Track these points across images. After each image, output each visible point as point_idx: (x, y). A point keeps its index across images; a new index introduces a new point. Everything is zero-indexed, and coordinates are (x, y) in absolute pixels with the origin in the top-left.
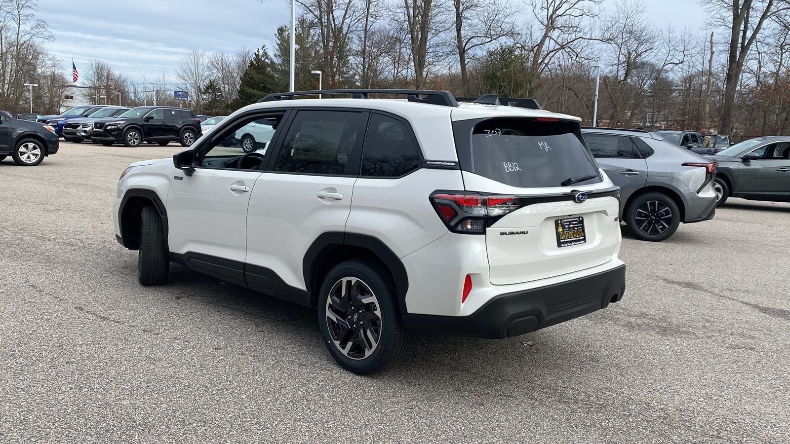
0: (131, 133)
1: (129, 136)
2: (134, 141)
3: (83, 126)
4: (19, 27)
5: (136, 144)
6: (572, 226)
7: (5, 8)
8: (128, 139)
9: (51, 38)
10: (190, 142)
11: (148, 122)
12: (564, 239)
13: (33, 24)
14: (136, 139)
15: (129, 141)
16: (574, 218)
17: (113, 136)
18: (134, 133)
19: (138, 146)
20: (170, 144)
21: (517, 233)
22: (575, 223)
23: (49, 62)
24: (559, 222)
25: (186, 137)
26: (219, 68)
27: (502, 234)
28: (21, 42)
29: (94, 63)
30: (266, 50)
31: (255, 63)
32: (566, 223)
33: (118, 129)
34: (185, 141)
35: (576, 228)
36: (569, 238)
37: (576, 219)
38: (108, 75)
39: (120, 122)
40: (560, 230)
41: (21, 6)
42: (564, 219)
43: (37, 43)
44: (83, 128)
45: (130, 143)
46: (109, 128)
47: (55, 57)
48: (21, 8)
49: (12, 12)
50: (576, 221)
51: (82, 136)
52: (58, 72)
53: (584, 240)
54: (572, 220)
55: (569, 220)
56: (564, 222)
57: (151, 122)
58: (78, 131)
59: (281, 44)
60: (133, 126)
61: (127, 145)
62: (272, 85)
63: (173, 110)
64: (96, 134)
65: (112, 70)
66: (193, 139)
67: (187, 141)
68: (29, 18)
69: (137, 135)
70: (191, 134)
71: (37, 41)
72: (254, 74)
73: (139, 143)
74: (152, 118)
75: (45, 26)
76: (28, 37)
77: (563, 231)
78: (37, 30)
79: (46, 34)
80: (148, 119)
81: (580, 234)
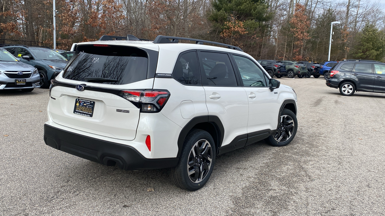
6: (85, 105)
12: (78, 110)
16: (87, 101)
22: (88, 103)
24: (78, 100)
32: (82, 102)
35: (87, 107)
36: (81, 111)
37: (88, 102)
40: (78, 104)
42: (80, 99)
50: (89, 103)
53: (91, 116)
54: (86, 101)
55: (85, 101)
56: (81, 101)
77: (79, 106)
81: (89, 111)
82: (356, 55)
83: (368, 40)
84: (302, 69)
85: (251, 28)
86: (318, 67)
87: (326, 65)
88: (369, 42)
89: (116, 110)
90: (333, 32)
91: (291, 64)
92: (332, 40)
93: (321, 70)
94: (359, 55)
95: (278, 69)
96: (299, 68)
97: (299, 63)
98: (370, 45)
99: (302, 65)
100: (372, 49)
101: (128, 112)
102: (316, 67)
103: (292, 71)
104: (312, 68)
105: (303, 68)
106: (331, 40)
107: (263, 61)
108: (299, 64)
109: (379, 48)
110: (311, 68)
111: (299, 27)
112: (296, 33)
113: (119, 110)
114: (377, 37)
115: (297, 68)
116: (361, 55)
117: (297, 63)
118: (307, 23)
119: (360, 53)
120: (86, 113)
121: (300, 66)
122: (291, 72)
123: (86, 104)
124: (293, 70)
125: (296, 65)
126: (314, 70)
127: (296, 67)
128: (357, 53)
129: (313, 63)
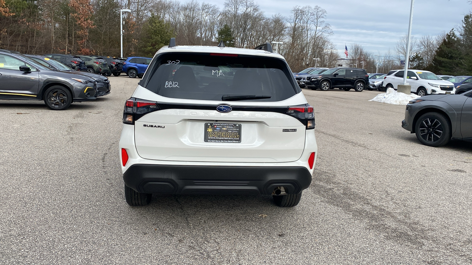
0: (324, 83)
1: (323, 85)
2: (326, 88)
3: (304, 79)
4: (316, 28)
5: (327, 89)
7: (311, 19)
8: (323, 86)
9: (332, 33)
10: (361, 89)
11: (336, 77)
12: (214, 137)
13: (324, 25)
14: (327, 86)
15: (323, 87)
16: (228, 124)
17: (314, 84)
18: (326, 83)
19: (327, 90)
20: (351, 90)
21: (155, 126)
22: (229, 127)
23: (329, 46)
24: (209, 124)
25: (358, 86)
26: (425, 45)
27: (145, 125)
28: (317, 36)
29: (354, 45)
30: (454, 32)
31: (447, 40)
32: (217, 126)
33: (317, 81)
34: (357, 88)
35: (229, 131)
36: (219, 137)
38: (361, 53)
39: (319, 77)
40: (210, 130)
41: (318, 17)
42: (214, 123)
43: (325, 36)
44: (303, 80)
45: (323, 88)
46: (313, 80)
47: (333, 43)
48: (318, 18)
49: (314, 20)
51: (303, 84)
52: (334, 51)
53: (239, 140)
54: (225, 124)
57: (337, 77)
58: (301, 82)
59: (466, 27)
60: (326, 79)
61: (322, 90)
62: (456, 54)
63: (352, 70)
64: (307, 83)
65: (364, 49)
66: (363, 87)
67: (359, 88)
68: (322, 23)
69: (328, 84)
70: (361, 84)
71: (325, 35)
72: (445, 48)
73: (328, 89)
74: (338, 74)
75: (329, 27)
76: (320, 33)
77: (214, 131)
78: (325, 29)
79: (329, 31)
80: (335, 75)
81: (234, 136)
82: (145, 48)
83: (156, 33)
84: (103, 65)
85: (16, 8)
86: (119, 63)
87: (129, 61)
88: (157, 35)
89: (282, 130)
90: (124, 22)
91: (90, 60)
92: (124, 31)
93: (124, 67)
94: (148, 49)
95: (77, 66)
96: (99, 65)
97: (98, 58)
98: (158, 38)
99: (103, 61)
100: (160, 43)
101: (295, 130)
102: (116, 63)
103: (92, 69)
104: (112, 64)
105: (105, 65)
106: (122, 31)
107: (55, 55)
108: (100, 60)
109: (167, 42)
110: (110, 65)
111: (81, 12)
112: (78, 19)
113: (286, 130)
114: (164, 30)
115: (97, 65)
116: (151, 49)
117: (96, 58)
118: (89, 8)
119: (150, 46)
120: (230, 139)
121: (101, 63)
122: (90, 70)
123: (226, 128)
124: (93, 67)
125: (96, 61)
126: (115, 67)
127: (96, 63)
128: (145, 47)
129: (113, 59)
